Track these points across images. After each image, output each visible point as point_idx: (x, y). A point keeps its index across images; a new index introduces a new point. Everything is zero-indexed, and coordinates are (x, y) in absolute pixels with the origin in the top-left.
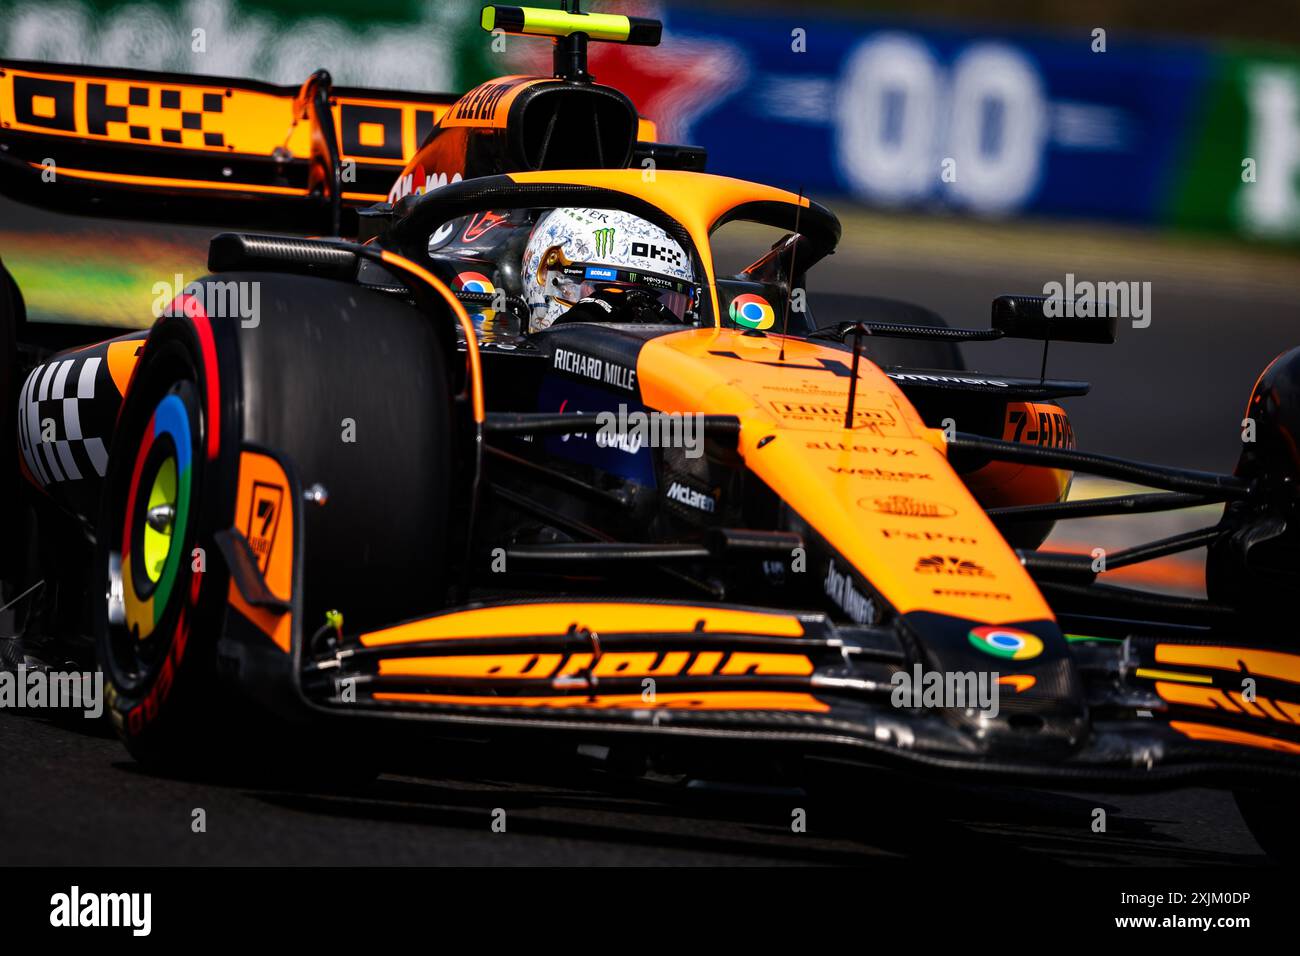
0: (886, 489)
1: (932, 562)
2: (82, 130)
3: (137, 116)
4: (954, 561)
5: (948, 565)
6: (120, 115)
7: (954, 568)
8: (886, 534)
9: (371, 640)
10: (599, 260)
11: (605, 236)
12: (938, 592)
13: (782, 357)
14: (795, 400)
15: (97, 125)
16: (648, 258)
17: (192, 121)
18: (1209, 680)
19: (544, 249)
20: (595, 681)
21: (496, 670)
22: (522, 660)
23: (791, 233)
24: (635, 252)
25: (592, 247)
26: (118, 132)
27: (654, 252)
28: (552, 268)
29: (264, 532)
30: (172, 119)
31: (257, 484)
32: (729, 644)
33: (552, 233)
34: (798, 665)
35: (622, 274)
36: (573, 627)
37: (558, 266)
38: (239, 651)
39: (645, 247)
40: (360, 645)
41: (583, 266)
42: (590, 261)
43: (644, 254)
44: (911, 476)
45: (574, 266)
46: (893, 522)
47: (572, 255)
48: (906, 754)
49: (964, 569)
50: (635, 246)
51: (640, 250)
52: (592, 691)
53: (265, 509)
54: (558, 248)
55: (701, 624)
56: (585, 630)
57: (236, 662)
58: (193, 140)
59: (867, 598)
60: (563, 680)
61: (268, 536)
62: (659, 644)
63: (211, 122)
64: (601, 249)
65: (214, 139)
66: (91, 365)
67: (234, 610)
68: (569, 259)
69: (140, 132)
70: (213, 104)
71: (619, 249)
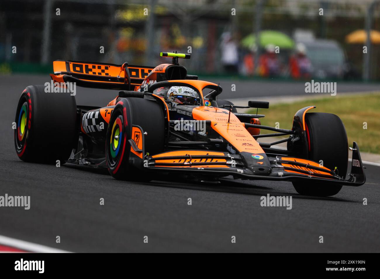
0: (236, 132)
1: (245, 144)
2: (85, 73)
3: (94, 70)
4: (248, 144)
5: (247, 144)
6: (91, 70)
7: (248, 145)
8: (237, 140)
9: (154, 157)
10: (179, 94)
11: (180, 90)
12: (246, 149)
13: (216, 111)
14: (219, 118)
15: (87, 72)
16: (187, 94)
17: (103, 71)
18: (288, 163)
19: (170, 93)
20: (191, 163)
21: (174, 162)
22: (179, 160)
23: (213, 90)
24: (185, 93)
25: (178, 92)
26: (91, 73)
27: (188, 92)
28: (171, 96)
29: (137, 140)
30: (100, 71)
31: (135, 132)
32: (212, 157)
33: (171, 90)
34: (224, 161)
35: (183, 96)
36: (187, 155)
37: (173, 96)
38: (133, 159)
39: (187, 92)
40: (152, 158)
41: (177, 96)
42: (177, 94)
43: (187, 93)
44: (240, 130)
45: (175, 95)
46: (238, 138)
47: (175, 94)
48: (242, 174)
49: (250, 145)
50: (185, 91)
51: (186, 92)
52: (190, 165)
53: (137, 136)
54: (172, 93)
55: (208, 154)
56: (189, 155)
57: (133, 161)
58: (103, 75)
59: (234, 150)
60: (186, 163)
61: (138, 140)
62: (201, 158)
63: (106, 71)
64: (179, 92)
65: (107, 74)
66: (97, 113)
67: (132, 153)
68: (174, 94)
69: (94, 73)
70: (107, 68)
71: (182, 92)
